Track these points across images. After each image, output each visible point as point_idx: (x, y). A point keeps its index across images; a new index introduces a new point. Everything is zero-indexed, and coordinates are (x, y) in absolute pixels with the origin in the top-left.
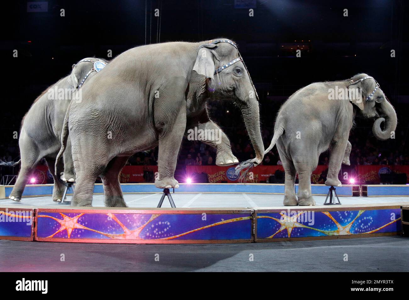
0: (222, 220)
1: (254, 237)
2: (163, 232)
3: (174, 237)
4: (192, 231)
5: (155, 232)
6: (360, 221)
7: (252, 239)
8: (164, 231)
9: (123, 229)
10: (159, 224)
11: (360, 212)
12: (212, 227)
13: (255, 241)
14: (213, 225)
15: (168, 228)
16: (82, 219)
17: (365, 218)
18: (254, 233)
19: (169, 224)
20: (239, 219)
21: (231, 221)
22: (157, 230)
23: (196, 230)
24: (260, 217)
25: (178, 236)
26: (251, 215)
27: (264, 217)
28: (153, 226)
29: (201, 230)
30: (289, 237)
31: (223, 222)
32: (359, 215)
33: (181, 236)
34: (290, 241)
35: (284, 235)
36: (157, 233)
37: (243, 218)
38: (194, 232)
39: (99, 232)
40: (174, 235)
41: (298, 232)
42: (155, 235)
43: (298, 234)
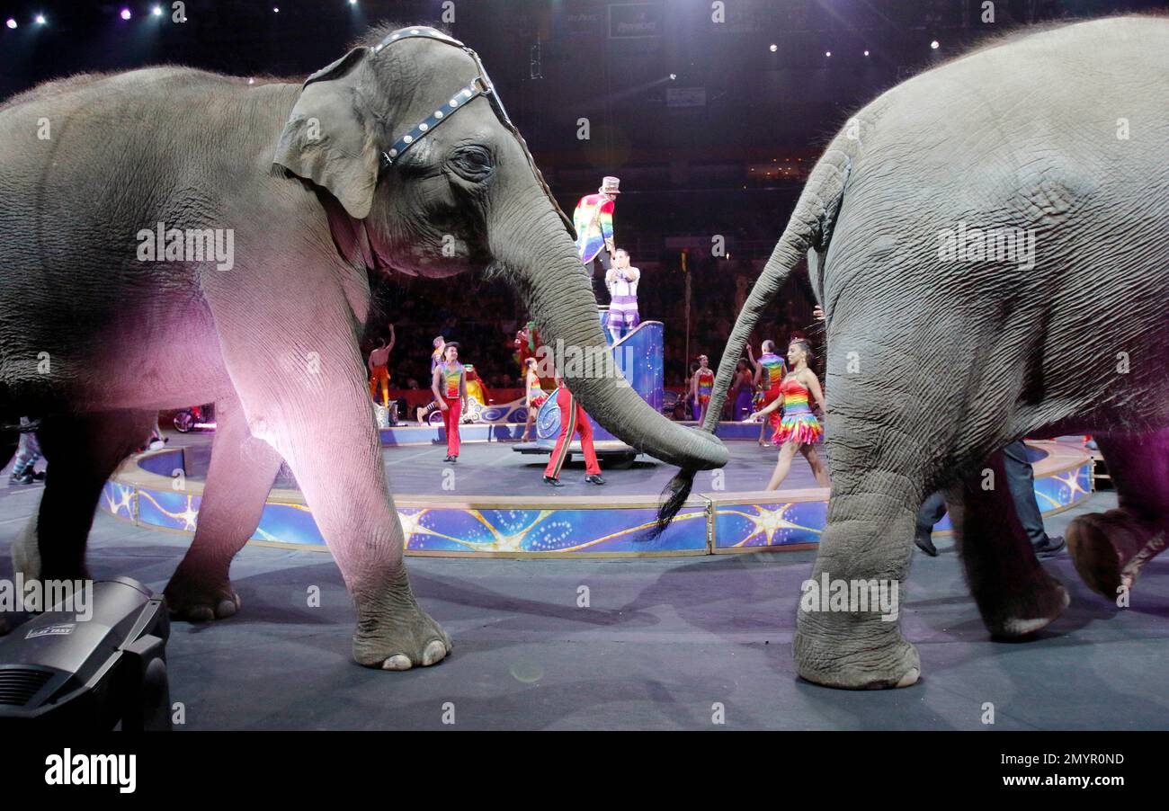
1: (711, 545)
3: (577, 547)
4: (608, 537)
5: (546, 539)
8: (561, 537)
9: (493, 535)
10: (552, 527)
13: (713, 552)
15: (567, 533)
16: (426, 519)
18: (711, 539)
19: (568, 526)
22: (549, 535)
23: (615, 535)
24: (720, 512)
25: (584, 545)
26: (706, 510)
28: (542, 530)
29: (622, 536)
33: (590, 546)
37: (692, 514)
38: (611, 539)
39: (454, 539)
40: (578, 544)
42: (547, 544)
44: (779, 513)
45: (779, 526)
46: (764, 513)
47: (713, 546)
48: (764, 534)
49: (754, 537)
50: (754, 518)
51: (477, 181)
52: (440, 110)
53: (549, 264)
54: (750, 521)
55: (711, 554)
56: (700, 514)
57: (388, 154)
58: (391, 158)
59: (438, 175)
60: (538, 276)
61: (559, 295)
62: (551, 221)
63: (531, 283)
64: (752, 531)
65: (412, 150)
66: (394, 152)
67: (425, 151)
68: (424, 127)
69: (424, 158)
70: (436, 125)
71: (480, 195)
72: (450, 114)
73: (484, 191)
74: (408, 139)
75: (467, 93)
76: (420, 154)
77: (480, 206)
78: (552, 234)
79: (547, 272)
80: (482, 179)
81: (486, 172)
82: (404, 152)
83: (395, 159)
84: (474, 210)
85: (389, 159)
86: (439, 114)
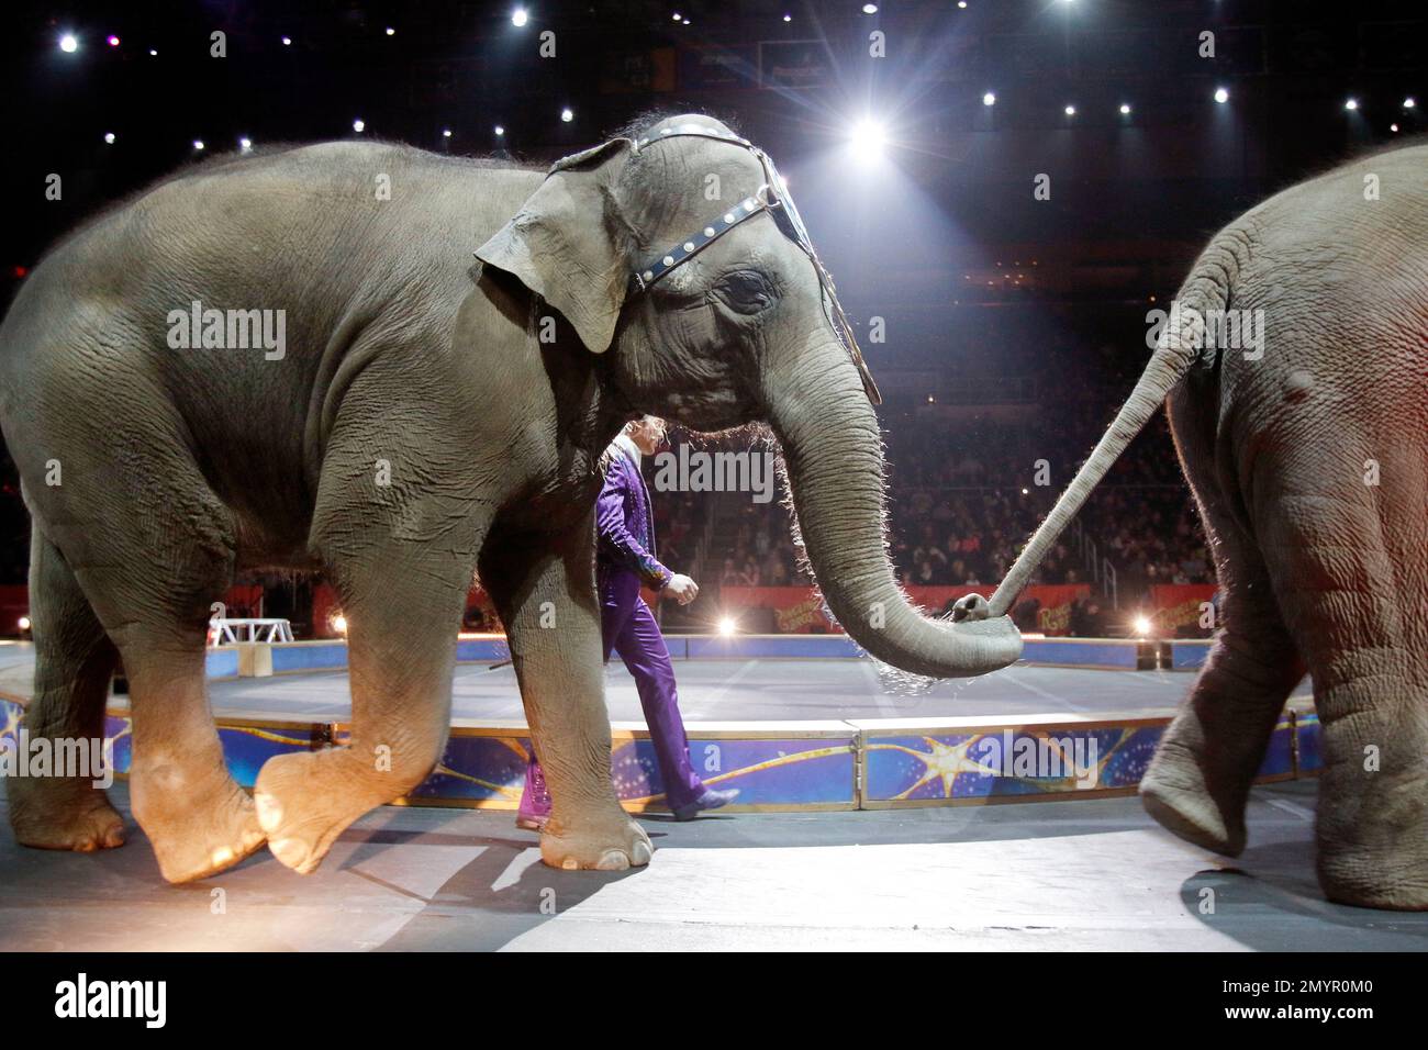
0: (781, 753)
1: (860, 795)
2: (635, 784)
6: (1126, 755)
7: (854, 802)
8: (637, 780)
11: (1127, 733)
12: (755, 772)
13: (863, 806)
14: (758, 766)
17: (1139, 747)
18: (859, 787)
20: (821, 752)
21: (803, 758)
24: (874, 747)
26: (852, 743)
27: (884, 746)
30: (947, 795)
31: (784, 758)
32: (1123, 739)
34: (949, 805)
35: (934, 791)
36: (621, 787)
37: (832, 749)
39: (480, 781)
41: (970, 783)
43: (971, 790)
44: (962, 749)
45: (962, 770)
46: (940, 749)
47: (864, 796)
48: (939, 780)
49: (925, 785)
50: (924, 757)
51: (750, 313)
52: (714, 227)
53: (829, 431)
54: (919, 761)
55: (860, 809)
56: (844, 749)
57: (641, 275)
58: (645, 282)
59: (702, 306)
60: (809, 443)
61: (831, 472)
62: (842, 377)
63: (799, 449)
64: (922, 776)
65: (670, 275)
66: (649, 275)
67: (686, 278)
68: (690, 247)
69: (683, 285)
70: (705, 245)
71: (750, 331)
72: (724, 230)
73: (759, 326)
74: (669, 261)
75: (749, 206)
76: (679, 280)
77: (753, 346)
78: (841, 394)
79: (824, 441)
80: (757, 311)
81: (762, 302)
82: (662, 277)
83: (650, 284)
84: (745, 351)
85: (642, 283)
86: (710, 232)
